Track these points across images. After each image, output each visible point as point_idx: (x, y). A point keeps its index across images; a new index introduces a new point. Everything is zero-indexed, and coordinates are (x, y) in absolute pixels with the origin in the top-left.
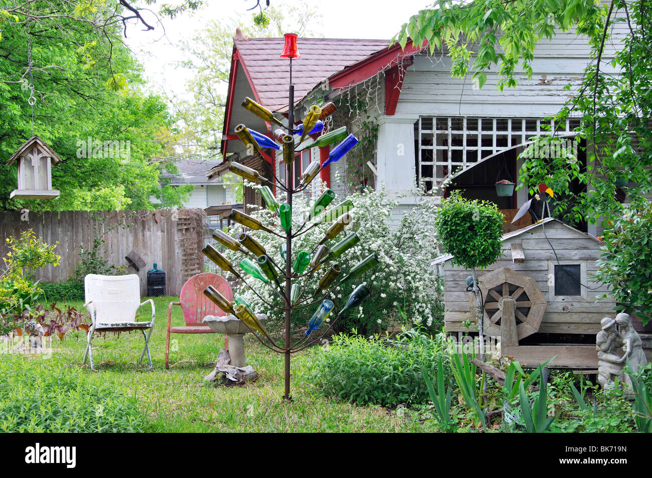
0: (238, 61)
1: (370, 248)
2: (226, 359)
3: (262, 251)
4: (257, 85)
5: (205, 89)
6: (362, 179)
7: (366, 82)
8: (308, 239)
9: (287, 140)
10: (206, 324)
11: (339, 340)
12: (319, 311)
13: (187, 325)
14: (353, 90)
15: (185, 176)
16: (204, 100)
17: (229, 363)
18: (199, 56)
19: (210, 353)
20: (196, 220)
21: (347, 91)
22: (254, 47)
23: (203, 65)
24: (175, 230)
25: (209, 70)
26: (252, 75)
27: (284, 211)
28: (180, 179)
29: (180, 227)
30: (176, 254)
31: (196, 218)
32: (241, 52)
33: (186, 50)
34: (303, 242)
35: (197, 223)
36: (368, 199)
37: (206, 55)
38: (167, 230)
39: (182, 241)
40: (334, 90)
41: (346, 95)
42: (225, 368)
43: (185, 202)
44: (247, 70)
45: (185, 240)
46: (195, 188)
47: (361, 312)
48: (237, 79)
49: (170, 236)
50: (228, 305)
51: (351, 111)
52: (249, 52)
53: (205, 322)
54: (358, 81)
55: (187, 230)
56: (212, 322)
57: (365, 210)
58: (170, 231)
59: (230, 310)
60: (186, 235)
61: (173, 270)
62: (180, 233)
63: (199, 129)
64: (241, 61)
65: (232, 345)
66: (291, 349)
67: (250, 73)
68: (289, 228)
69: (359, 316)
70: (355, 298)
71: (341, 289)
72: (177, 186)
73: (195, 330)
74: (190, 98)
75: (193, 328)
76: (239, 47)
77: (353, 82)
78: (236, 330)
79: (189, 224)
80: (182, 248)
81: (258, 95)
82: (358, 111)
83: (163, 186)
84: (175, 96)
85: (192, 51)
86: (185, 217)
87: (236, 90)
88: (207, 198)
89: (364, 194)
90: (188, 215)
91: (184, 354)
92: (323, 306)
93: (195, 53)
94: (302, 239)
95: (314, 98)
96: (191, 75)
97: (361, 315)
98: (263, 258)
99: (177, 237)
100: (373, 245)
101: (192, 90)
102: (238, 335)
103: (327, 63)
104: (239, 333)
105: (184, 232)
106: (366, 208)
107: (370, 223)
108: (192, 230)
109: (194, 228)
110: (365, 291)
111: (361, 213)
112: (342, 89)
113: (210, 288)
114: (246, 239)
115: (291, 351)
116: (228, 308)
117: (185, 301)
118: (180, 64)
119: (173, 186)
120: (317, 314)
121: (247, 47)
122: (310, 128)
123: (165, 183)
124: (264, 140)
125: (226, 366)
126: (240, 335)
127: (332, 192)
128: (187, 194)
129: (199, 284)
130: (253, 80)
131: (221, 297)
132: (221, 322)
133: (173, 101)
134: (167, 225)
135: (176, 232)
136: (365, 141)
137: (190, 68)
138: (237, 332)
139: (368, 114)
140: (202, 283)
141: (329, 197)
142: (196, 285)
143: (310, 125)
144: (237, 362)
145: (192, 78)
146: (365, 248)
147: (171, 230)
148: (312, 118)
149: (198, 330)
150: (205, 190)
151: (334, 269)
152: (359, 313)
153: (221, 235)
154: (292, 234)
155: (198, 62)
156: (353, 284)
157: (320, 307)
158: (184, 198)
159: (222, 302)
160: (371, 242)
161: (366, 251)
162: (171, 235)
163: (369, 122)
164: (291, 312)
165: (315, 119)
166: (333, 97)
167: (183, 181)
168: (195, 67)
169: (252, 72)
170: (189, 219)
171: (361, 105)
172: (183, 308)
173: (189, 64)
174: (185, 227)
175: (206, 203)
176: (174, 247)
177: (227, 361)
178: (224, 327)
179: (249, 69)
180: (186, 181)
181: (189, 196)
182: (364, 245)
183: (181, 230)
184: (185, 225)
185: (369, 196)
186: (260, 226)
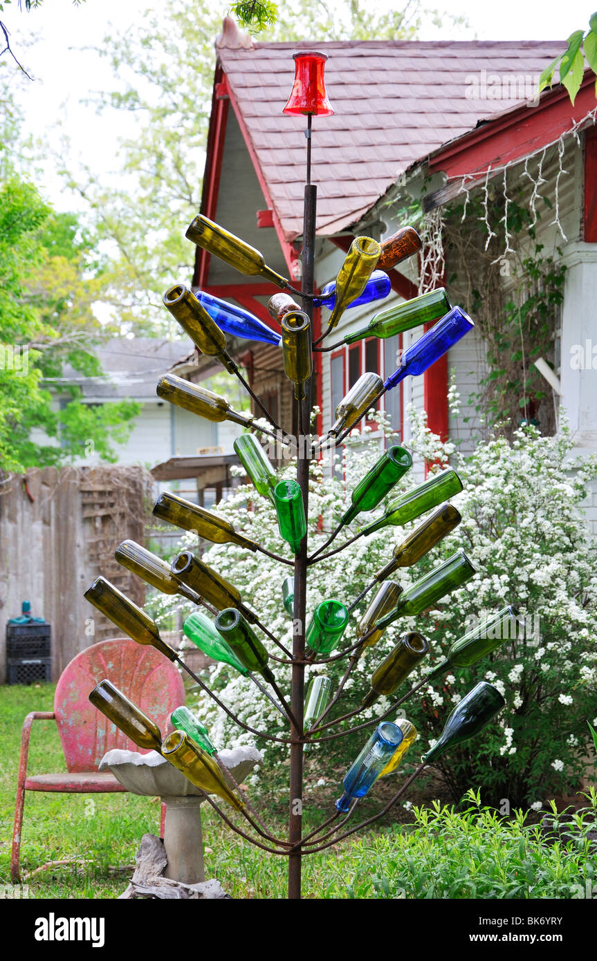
0: (227, 102)
1: (531, 581)
2: (156, 860)
3: (231, 597)
4: (268, 165)
5: (168, 162)
6: (524, 402)
7: (530, 161)
8: (377, 556)
9: (292, 325)
10: (106, 769)
11: (430, 820)
12: (370, 750)
13: (72, 769)
14: (496, 183)
15: (117, 378)
16: (164, 190)
17: (164, 872)
18: (155, 79)
19: (129, 841)
20: (129, 494)
21: (483, 184)
22: (265, 65)
23: (167, 101)
24: (76, 519)
25: (179, 115)
26: (258, 139)
27: (286, 499)
28: (104, 386)
29: (88, 513)
30: (79, 579)
31: (128, 490)
32: (233, 79)
33: (123, 66)
34: (364, 562)
35: (131, 503)
36: (525, 456)
37: (171, 75)
38: (58, 519)
39: (94, 546)
40: (450, 182)
41: (477, 194)
42: (155, 884)
43: (120, 442)
44: (246, 126)
45: (101, 545)
46: (143, 410)
47: (509, 740)
48: (226, 148)
49: (63, 534)
50: (149, 729)
51: (492, 234)
52: (252, 79)
53: (105, 765)
54: (510, 158)
55: (106, 519)
56: (121, 768)
57: (519, 483)
58: (63, 523)
59: (154, 742)
60: (102, 531)
61: (71, 617)
62: (88, 528)
63: (154, 264)
64: (233, 103)
65: (173, 827)
66: (303, 844)
67: (253, 134)
68: (298, 540)
69: (503, 750)
70: (467, 716)
71: (457, 682)
72: (97, 405)
73: (86, 784)
74: (130, 184)
75: (81, 778)
76: (228, 66)
77: (497, 161)
78: (182, 788)
79: (112, 505)
80: (92, 565)
81: (268, 190)
82: (508, 235)
83: (64, 403)
84: (92, 181)
85: (137, 66)
86: (100, 488)
87: (223, 174)
88: (173, 434)
89: (517, 443)
90: (110, 483)
91: (65, 843)
92: (378, 738)
93: (144, 71)
94: (360, 555)
95: (403, 202)
96: (133, 125)
97: (507, 748)
98: (231, 615)
99: (82, 537)
100: (537, 572)
101: (133, 165)
102: (186, 801)
103: (447, 105)
104: (189, 796)
105: (98, 524)
106: (521, 478)
107: (531, 516)
108: (117, 519)
109: (123, 516)
110: (492, 698)
111: (506, 490)
112: (468, 180)
113: (105, 686)
114: (190, 568)
115: (303, 849)
116: (149, 737)
117: (67, 711)
118: (108, 98)
119: (90, 405)
120: (363, 758)
121: (250, 65)
122: (353, 292)
123: (69, 396)
124: (241, 320)
125: (155, 878)
126: (192, 800)
127: (406, 453)
128: (126, 423)
129: (102, 667)
130: (259, 153)
131: (131, 710)
132: (143, 767)
133: (86, 192)
134: (57, 507)
135: (78, 523)
136: (530, 307)
137: (132, 108)
138: (185, 792)
139: (539, 241)
140: (110, 665)
141: (395, 464)
142: (95, 669)
143: (353, 286)
144: (184, 869)
145: (134, 134)
146: (520, 578)
147: (66, 519)
148: (358, 268)
149: (94, 784)
150: (168, 415)
151: (408, 645)
152: (504, 743)
153: (136, 554)
154: (309, 554)
155: (151, 94)
156: (489, 669)
157: (370, 741)
158: (114, 435)
159: (134, 722)
160: (532, 566)
161: (523, 587)
162: (67, 531)
163: (540, 261)
164: (304, 749)
165: (367, 268)
166: (445, 200)
167: (113, 391)
168: (145, 107)
169: (257, 131)
170: (110, 493)
171: (520, 217)
172: (61, 727)
173: (128, 99)
174: (101, 512)
175: (167, 446)
176: (73, 562)
177: (158, 867)
178: (153, 780)
179: (251, 123)
180: (120, 393)
181: (127, 429)
182: (517, 571)
183: (89, 520)
184: (102, 506)
185: (529, 448)
186: (231, 536)
